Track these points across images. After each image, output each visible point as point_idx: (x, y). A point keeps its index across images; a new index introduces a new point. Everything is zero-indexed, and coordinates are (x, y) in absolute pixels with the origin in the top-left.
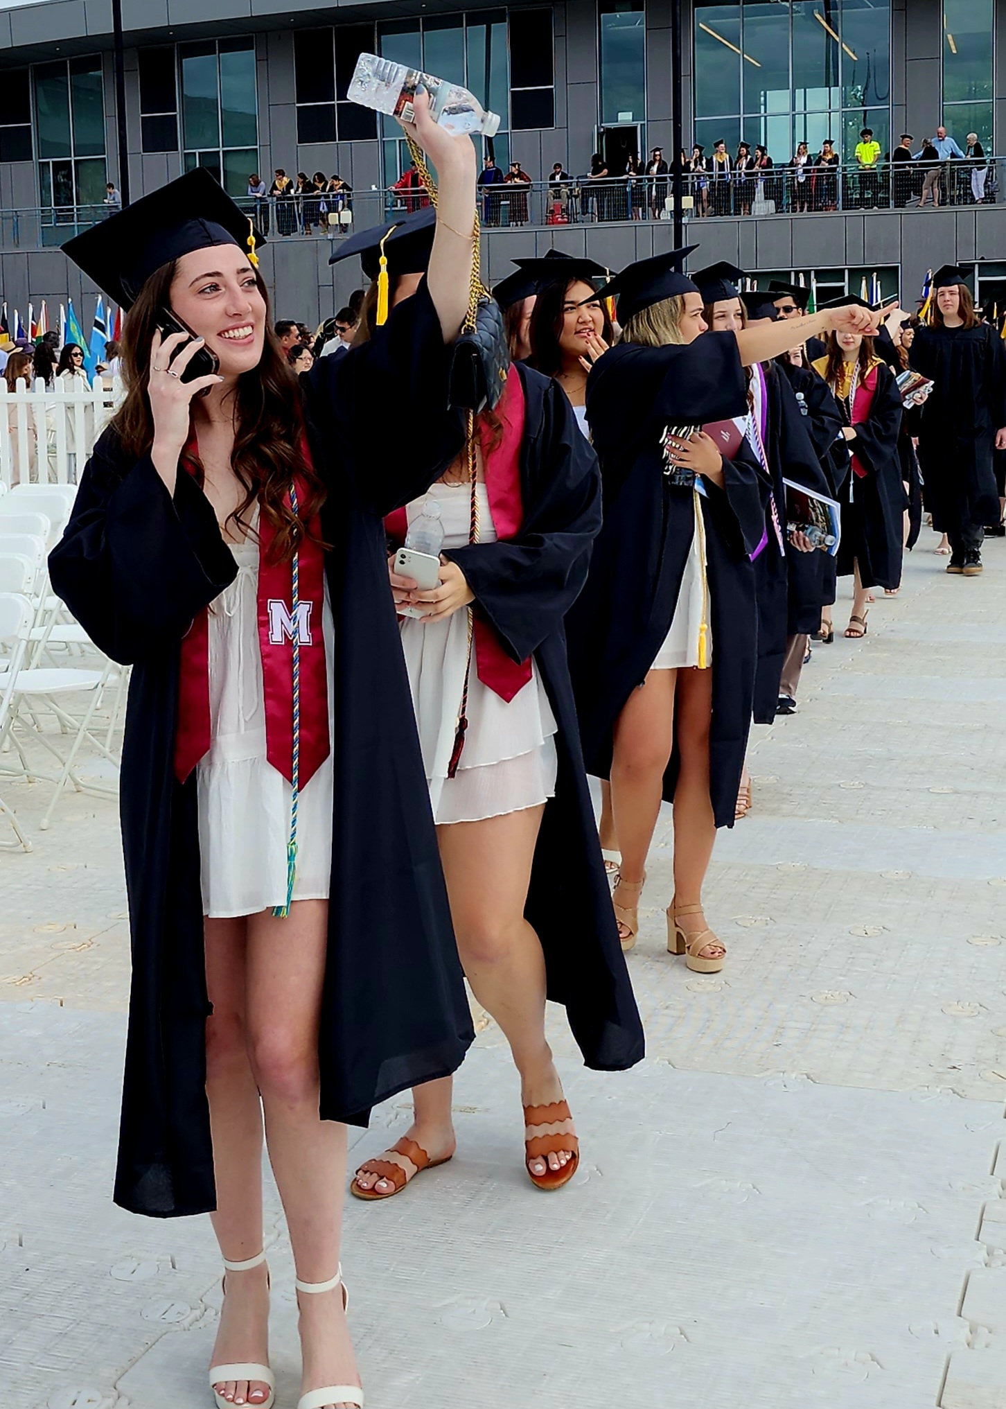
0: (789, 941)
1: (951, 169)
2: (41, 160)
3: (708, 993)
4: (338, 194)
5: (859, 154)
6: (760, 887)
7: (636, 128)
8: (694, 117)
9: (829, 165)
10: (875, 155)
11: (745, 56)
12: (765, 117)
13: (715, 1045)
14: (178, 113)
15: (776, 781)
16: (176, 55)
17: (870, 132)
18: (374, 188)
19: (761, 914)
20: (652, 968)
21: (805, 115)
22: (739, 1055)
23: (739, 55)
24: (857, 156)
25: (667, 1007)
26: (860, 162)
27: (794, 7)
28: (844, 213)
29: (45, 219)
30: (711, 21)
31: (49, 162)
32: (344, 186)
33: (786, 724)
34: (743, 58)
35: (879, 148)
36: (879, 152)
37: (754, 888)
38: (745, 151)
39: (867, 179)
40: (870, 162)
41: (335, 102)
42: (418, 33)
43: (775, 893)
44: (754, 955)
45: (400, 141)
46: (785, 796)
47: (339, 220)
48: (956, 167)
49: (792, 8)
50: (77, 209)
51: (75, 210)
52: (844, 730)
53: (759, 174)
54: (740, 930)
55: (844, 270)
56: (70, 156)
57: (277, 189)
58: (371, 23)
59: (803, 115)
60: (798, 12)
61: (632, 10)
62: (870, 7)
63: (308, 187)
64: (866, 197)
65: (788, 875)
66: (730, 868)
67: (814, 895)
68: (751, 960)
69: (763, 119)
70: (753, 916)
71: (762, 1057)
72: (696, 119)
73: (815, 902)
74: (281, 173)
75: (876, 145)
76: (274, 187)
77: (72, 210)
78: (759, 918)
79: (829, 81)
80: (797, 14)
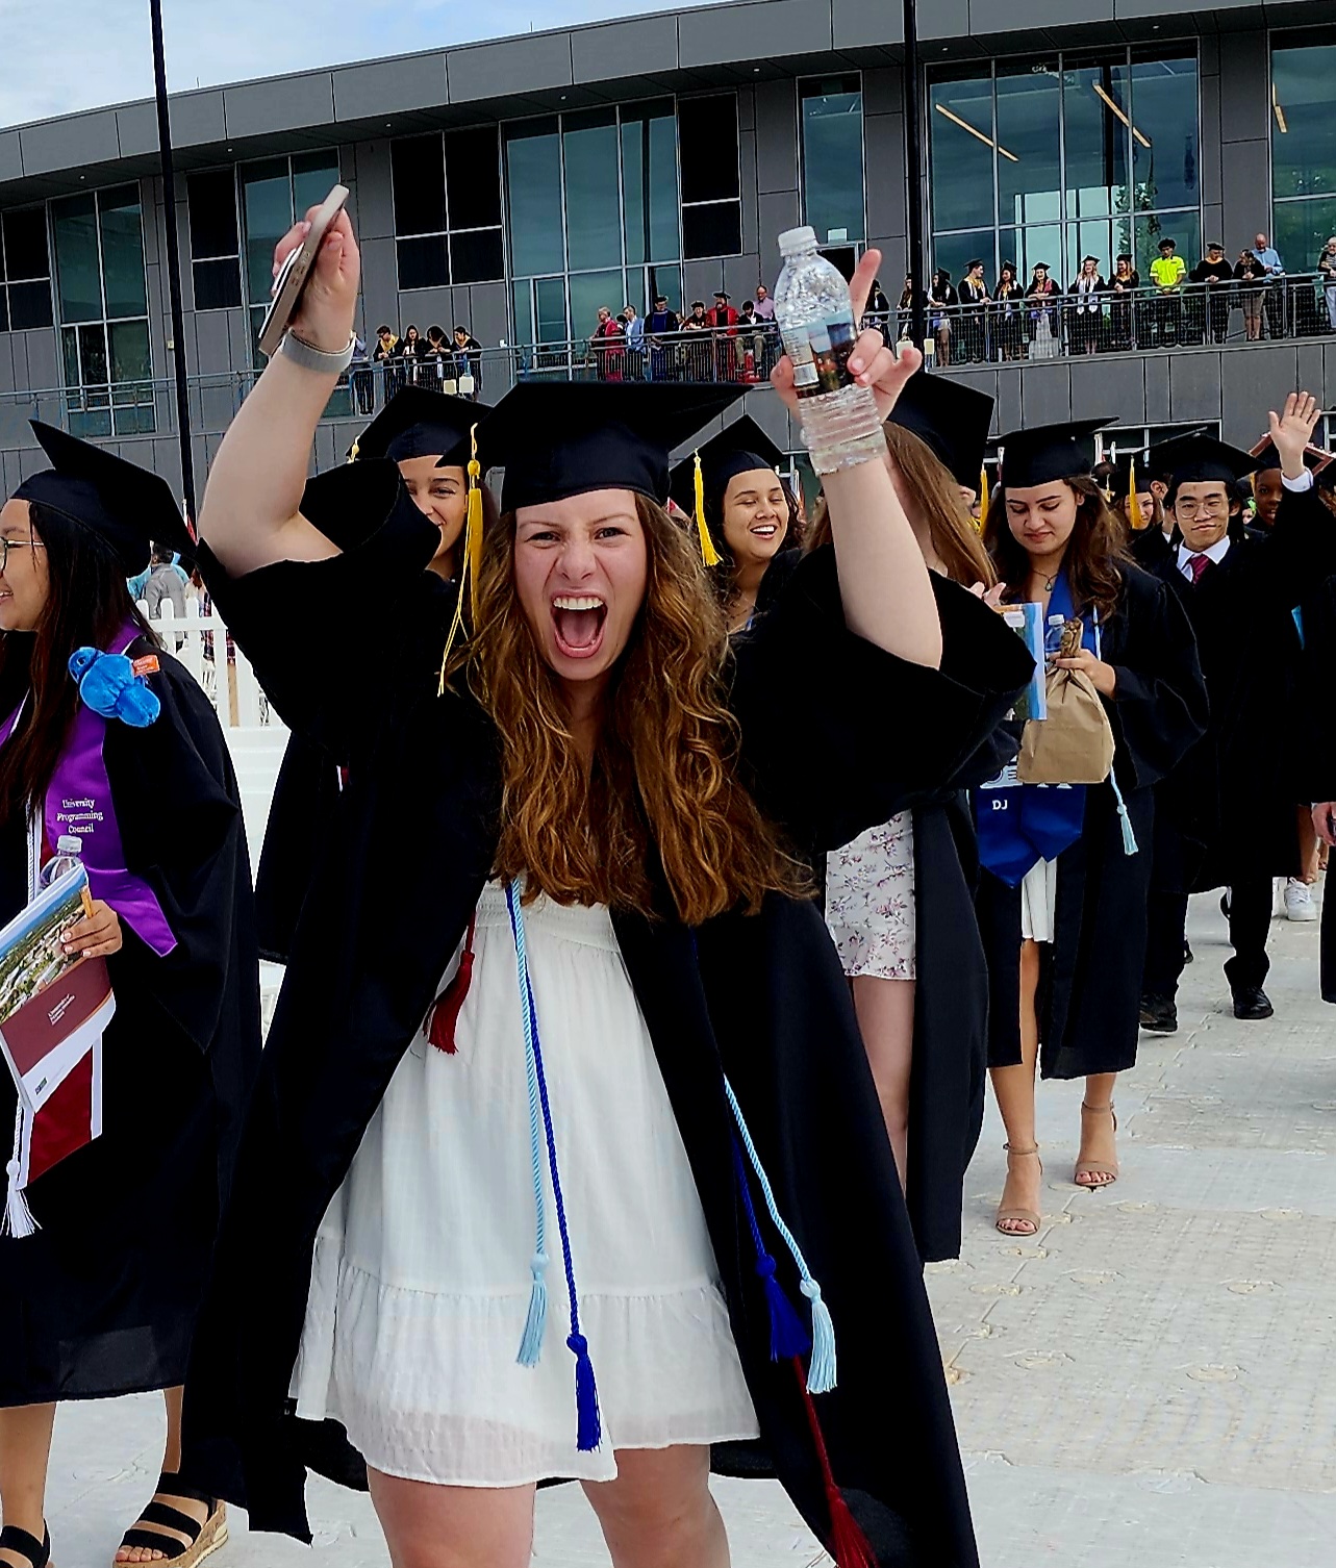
0: (1311, 1312)
1: (1288, 288)
2: (64, 326)
3: (1220, 1382)
4: (462, 355)
5: (1155, 275)
6: (1246, 1242)
7: (853, 249)
8: (932, 231)
9: (1124, 288)
10: (1178, 275)
11: (1000, 149)
12: (1024, 229)
13: (1254, 1451)
14: (240, 256)
15: (1220, 1102)
16: (236, 180)
17: (1172, 244)
18: (502, 344)
19: (1259, 1277)
20: (1129, 1350)
21: (1078, 223)
22: (1292, 1465)
23: (992, 148)
24: (1154, 277)
25: (1169, 1402)
26: (1157, 285)
27: (1066, 78)
28: (1141, 353)
29: (73, 402)
30: (951, 102)
31: (74, 328)
32: (471, 343)
33: (1209, 1028)
34: (998, 152)
35: (1182, 265)
36: (1184, 271)
37: (1237, 1242)
38: (1009, 274)
39: (1166, 307)
40: (1171, 284)
41: (448, 232)
42: (556, 135)
43: (1270, 1249)
44: (1268, 1331)
45: (534, 280)
46: (1239, 1121)
47: (458, 389)
48: (1295, 286)
49: (1063, 79)
50: (112, 387)
51: (110, 389)
52: (1295, 1033)
53: (1044, 304)
54: (1235, 1298)
55: (1143, 429)
56: (102, 319)
57: (382, 351)
58: (492, 124)
59: (1075, 224)
60: (1071, 84)
61: (844, 92)
62: (1170, 74)
63: (423, 347)
64: (1166, 331)
65: (1280, 1225)
66: (1195, 1217)
67: (1326, 1251)
68: (1265, 1338)
69: (1019, 231)
70: (1249, 1280)
71: (1325, 1467)
72: (934, 234)
73: (1331, 1260)
74: (385, 330)
75: (1179, 261)
76: (380, 349)
77: (106, 389)
78: (1258, 1282)
79: (1112, 176)
80: (1069, 88)
